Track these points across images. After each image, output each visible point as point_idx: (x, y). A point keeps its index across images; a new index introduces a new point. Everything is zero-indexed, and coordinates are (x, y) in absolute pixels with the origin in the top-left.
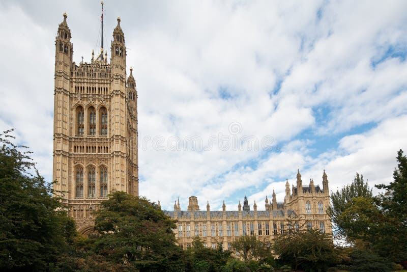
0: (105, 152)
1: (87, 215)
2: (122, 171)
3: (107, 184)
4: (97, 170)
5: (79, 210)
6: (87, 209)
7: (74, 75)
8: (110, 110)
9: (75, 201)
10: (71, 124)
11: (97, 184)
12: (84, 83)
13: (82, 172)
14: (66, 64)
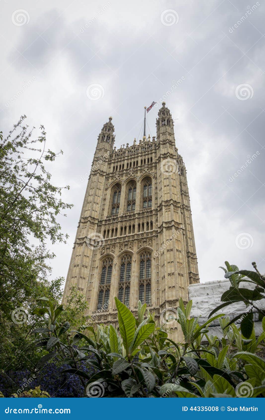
0: (148, 229)
3: (150, 280)
4: (135, 258)
7: (114, 157)
10: (104, 205)
11: (134, 282)
12: (124, 160)
13: (111, 267)
14: (106, 150)
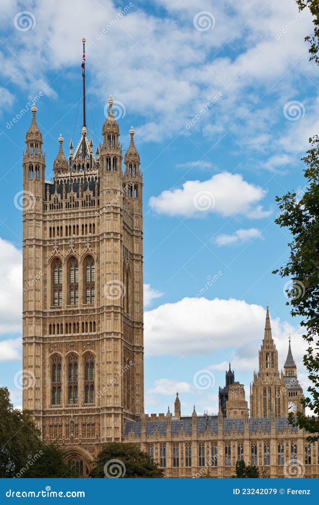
0: (91, 331)
1: (67, 432)
2: (115, 362)
3: (93, 382)
4: (80, 361)
5: (56, 426)
6: (67, 423)
7: (48, 208)
8: (98, 260)
9: (51, 412)
10: (45, 290)
11: (81, 383)
12: (61, 220)
13: (60, 365)
14: (38, 197)
